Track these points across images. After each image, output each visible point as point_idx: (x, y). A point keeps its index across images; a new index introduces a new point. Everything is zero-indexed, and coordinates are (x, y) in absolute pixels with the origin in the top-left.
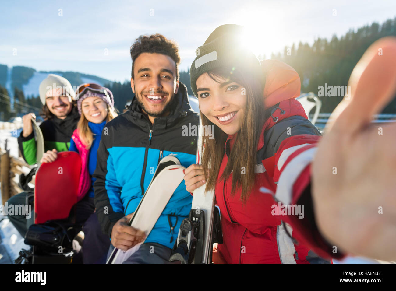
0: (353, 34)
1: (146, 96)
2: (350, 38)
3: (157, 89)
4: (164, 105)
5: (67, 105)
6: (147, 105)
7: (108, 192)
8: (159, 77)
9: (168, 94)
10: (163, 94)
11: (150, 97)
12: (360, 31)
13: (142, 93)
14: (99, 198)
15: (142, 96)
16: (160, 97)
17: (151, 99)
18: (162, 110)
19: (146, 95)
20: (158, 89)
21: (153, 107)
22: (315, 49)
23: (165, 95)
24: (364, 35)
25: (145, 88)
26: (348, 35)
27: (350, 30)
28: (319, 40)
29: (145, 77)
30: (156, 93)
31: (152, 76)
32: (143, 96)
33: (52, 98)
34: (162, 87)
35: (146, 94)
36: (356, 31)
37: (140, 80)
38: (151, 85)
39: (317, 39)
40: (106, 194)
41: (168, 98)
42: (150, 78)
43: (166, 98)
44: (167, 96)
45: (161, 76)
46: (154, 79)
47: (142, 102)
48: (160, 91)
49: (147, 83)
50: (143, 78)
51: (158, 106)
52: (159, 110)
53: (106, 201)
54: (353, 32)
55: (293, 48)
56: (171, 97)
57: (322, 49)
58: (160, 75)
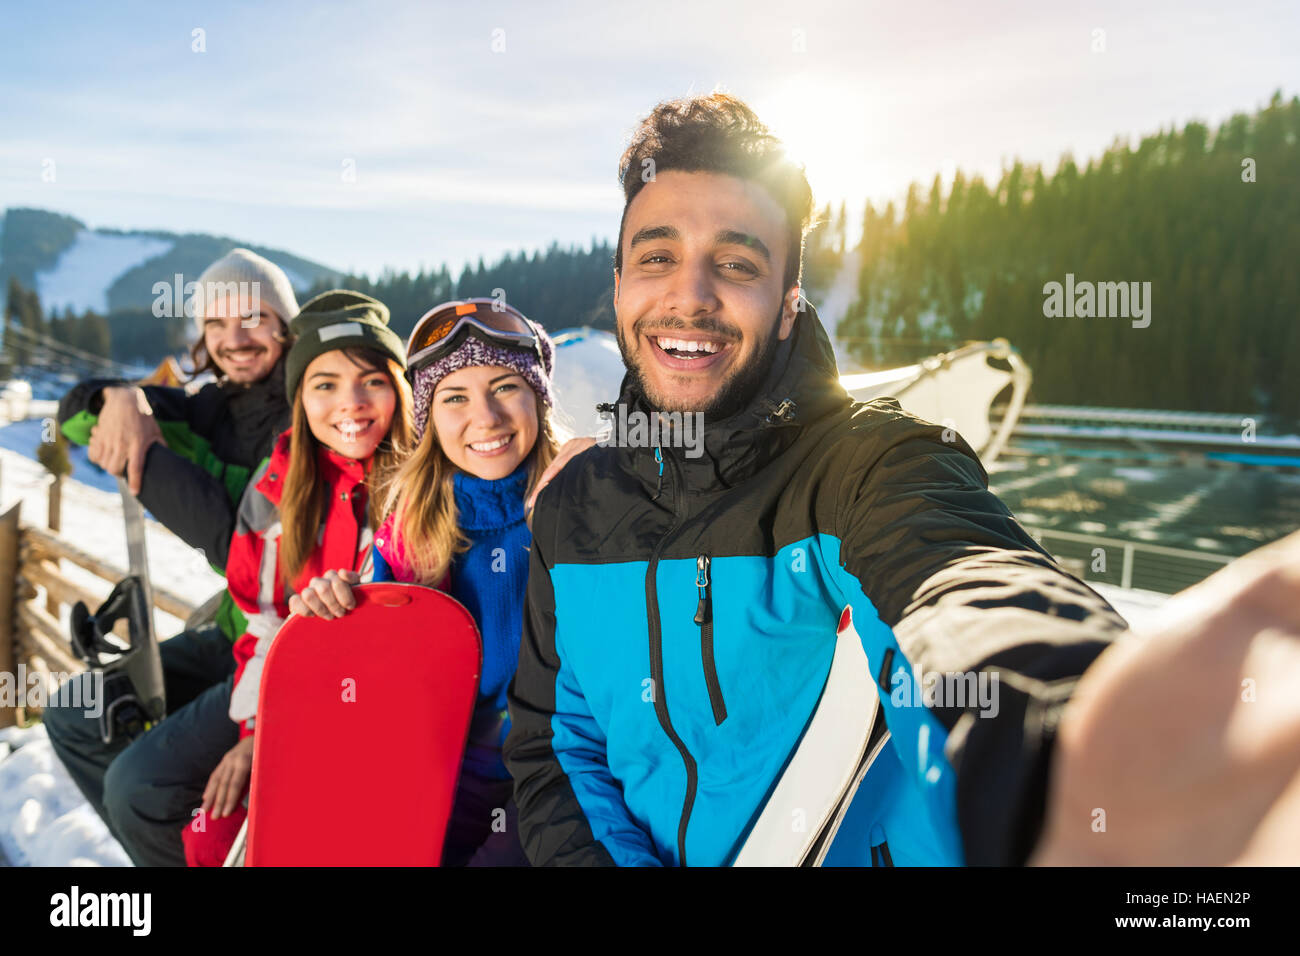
0: (1127, 155)
1: (653, 340)
2: (1117, 168)
3: (691, 312)
4: (722, 379)
5: (262, 349)
6: (655, 376)
7: (577, 785)
8: (711, 266)
9: (738, 335)
10: (717, 334)
11: (666, 344)
12: (1149, 145)
13: (637, 326)
14: (539, 816)
15: (637, 337)
16: (708, 347)
17: (671, 352)
18: (708, 400)
19: (656, 338)
20: (699, 311)
21: (675, 382)
22: (1003, 198)
23: (729, 341)
24: (1160, 157)
25: (650, 307)
26: (1108, 159)
27: (1117, 140)
28: (1018, 170)
29: (656, 266)
30: (691, 328)
31: (681, 261)
32: (643, 339)
33: (219, 322)
34: (719, 305)
35: (653, 331)
36: (1135, 146)
37: (638, 275)
38: (672, 294)
39: (1010, 167)
40: (571, 795)
41: (740, 349)
42: (675, 268)
43: (732, 350)
44: (736, 346)
45: (721, 262)
46: (687, 275)
47: (638, 361)
48: (707, 321)
49: (661, 288)
50: (646, 267)
51: (694, 382)
52: (699, 398)
53: (575, 823)
54: (1127, 150)
55: (935, 192)
56: (751, 351)
57: (1028, 196)
58: (716, 257)
